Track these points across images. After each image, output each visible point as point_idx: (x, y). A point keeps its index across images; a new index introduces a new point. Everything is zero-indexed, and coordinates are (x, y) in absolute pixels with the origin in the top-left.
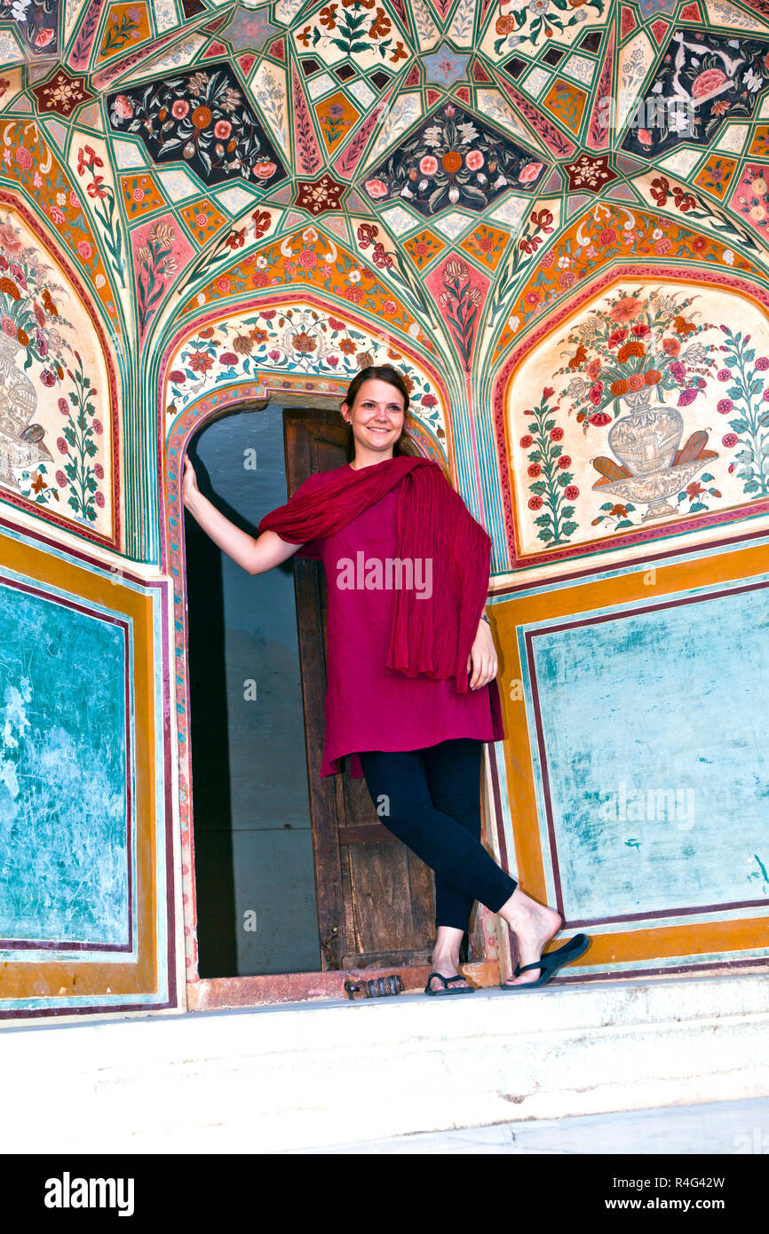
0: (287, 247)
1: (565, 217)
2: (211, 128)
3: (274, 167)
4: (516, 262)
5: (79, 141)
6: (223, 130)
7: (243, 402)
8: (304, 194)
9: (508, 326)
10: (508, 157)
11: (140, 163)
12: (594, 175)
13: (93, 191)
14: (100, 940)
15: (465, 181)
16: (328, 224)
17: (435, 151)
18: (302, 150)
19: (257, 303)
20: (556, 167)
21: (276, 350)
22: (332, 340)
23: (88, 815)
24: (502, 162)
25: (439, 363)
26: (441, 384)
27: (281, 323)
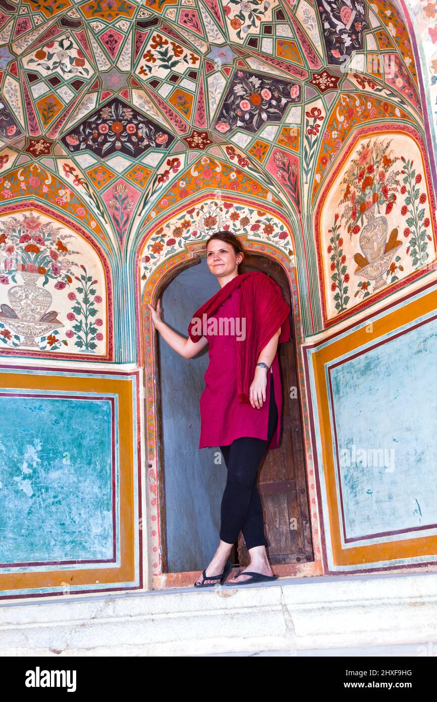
0: (194, 171)
1: (327, 108)
2: (125, 130)
3: (166, 136)
4: (309, 143)
5: (61, 163)
6: (131, 129)
7: (182, 263)
9: (316, 180)
10: (281, 87)
11: (95, 161)
12: (328, 81)
13: (77, 183)
14: (91, 558)
15: (266, 107)
16: (211, 152)
17: (244, 97)
18: (175, 123)
19: (184, 207)
20: (305, 84)
21: (195, 230)
22: (226, 215)
23: (82, 499)
24: (279, 91)
25: (285, 212)
26: (289, 224)
27: (198, 214)
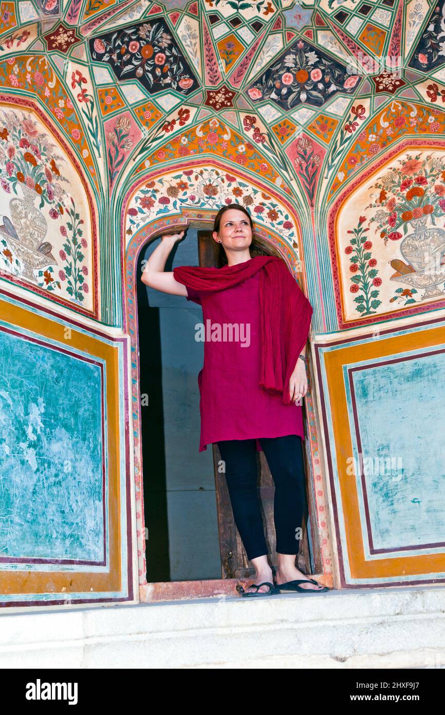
0: (200, 131)
1: (373, 109)
2: (153, 58)
3: (192, 81)
4: (342, 138)
5: (72, 68)
6: (160, 59)
7: (173, 227)
8: (210, 98)
9: (337, 178)
10: (337, 73)
11: (110, 80)
12: (391, 83)
13: (81, 98)
14: (87, 559)
15: (310, 88)
16: (225, 116)
17: (291, 70)
18: (209, 71)
19: (181, 166)
20: (367, 78)
21: (193, 195)
22: (228, 188)
23: (79, 482)
24: (333, 76)
25: (294, 201)
26: (296, 215)
27: (197, 178)
